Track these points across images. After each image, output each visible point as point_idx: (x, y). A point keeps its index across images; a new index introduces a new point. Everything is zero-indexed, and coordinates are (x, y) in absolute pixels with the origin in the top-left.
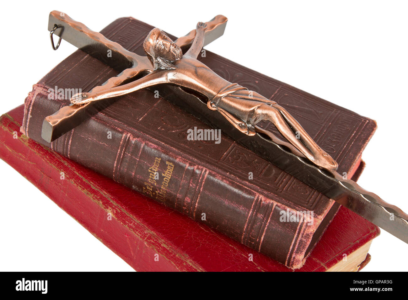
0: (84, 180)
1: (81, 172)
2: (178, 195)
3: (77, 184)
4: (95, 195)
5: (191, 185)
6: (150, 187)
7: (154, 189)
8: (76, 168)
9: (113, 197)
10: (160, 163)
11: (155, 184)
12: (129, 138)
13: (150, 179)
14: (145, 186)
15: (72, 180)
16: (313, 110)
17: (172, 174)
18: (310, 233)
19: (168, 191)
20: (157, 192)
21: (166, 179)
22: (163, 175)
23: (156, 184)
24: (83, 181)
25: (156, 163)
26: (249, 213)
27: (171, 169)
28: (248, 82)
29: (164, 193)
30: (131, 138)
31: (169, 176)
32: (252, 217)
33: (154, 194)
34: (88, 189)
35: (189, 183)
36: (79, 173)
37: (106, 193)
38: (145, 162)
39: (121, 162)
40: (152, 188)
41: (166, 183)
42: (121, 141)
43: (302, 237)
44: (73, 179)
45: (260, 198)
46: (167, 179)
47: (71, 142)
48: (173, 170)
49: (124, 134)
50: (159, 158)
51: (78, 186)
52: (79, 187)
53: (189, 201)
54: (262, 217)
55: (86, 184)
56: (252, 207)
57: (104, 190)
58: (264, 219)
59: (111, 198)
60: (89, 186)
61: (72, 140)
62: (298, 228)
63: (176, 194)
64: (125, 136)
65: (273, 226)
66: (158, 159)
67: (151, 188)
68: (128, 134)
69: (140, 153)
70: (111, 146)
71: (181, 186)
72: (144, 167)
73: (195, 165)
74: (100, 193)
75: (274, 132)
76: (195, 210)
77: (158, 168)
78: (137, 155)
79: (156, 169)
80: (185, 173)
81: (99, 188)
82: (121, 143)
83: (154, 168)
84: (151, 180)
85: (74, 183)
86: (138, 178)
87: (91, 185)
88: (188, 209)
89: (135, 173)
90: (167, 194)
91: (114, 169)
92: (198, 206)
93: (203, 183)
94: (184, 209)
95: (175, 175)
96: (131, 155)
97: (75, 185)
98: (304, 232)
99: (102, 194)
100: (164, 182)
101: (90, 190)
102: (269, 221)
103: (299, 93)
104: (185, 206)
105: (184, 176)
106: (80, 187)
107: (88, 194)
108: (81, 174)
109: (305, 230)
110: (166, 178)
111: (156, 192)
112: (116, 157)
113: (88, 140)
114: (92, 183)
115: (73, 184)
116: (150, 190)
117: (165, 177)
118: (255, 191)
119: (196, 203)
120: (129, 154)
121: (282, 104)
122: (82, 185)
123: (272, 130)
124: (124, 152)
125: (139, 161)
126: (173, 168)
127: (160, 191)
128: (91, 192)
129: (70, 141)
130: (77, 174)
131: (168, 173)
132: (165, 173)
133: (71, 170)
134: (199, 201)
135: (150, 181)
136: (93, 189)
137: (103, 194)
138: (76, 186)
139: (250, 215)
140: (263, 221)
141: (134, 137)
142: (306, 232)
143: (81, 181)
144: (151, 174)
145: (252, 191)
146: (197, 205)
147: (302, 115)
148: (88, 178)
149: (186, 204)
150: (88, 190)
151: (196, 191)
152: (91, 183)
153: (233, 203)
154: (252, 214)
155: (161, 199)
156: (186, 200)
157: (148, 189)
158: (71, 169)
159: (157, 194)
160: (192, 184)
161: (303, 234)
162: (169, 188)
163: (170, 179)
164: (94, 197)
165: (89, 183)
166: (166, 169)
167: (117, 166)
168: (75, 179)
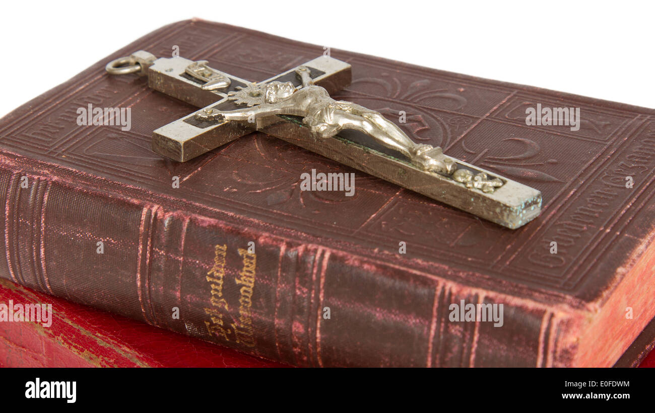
0: (83, 332)
1: (78, 318)
2: (276, 321)
3: (68, 343)
4: (106, 358)
5: (298, 292)
6: (217, 317)
7: (228, 321)
8: (66, 312)
9: (142, 356)
10: (227, 255)
11: (226, 307)
12: (156, 214)
13: (213, 298)
14: (208, 319)
15: (60, 338)
16: (587, 121)
17: (257, 275)
18: (570, 347)
19: (255, 317)
20: (234, 327)
21: (245, 291)
22: (238, 282)
23: (228, 307)
24: (81, 335)
25: (219, 259)
26: (429, 329)
27: (252, 263)
28: (441, 92)
29: (247, 324)
30: (160, 214)
31: (250, 282)
32: (439, 336)
33: (229, 332)
34: (91, 349)
35: (294, 287)
36: (73, 321)
37: (128, 350)
38: (196, 262)
39: (150, 274)
40: (223, 319)
41: (247, 300)
42: (140, 224)
43: (555, 359)
44: (62, 334)
45: (447, 288)
46: (247, 289)
47: (45, 252)
48: (257, 266)
49: (145, 208)
50: (223, 246)
51: (72, 347)
52: (74, 349)
53: (301, 330)
54: (460, 331)
55: (88, 338)
56: (435, 313)
57: (124, 344)
58: (464, 336)
59: (137, 357)
60: (94, 343)
61: (45, 247)
62: (542, 338)
63: (271, 320)
64: (147, 212)
65: (488, 347)
66: (220, 248)
67: (219, 318)
68: (152, 207)
69: (183, 243)
70: (123, 240)
71: (278, 299)
72: (197, 273)
73: (300, 245)
74: (115, 352)
75: (491, 166)
76: (319, 349)
77: (224, 268)
78: (177, 249)
79: (221, 273)
80: (281, 267)
81: (113, 343)
82: (142, 228)
83: (218, 271)
84: (216, 300)
85: (63, 343)
86: (190, 303)
87: (98, 339)
88: (305, 351)
89: (181, 292)
90: (253, 325)
91: (139, 293)
92: (322, 339)
93: (323, 280)
94: (297, 353)
95: (263, 277)
96: (167, 252)
97: (66, 346)
98: (556, 346)
99: (120, 352)
100: (243, 298)
101: (95, 350)
102: (476, 338)
103: (557, 98)
104: (295, 345)
105: (281, 275)
106: (75, 347)
107: (91, 358)
108: (79, 322)
109: (556, 342)
110: (244, 288)
111: (232, 325)
112: (136, 264)
113: (76, 238)
114: (99, 335)
115: (63, 345)
116: (220, 325)
117: (241, 286)
118: (434, 274)
119: (316, 333)
120: (161, 250)
121: (515, 119)
122: (79, 342)
123: (487, 165)
124: (151, 248)
125: (185, 263)
126: (254, 261)
127: (240, 322)
128: (97, 352)
129: (42, 250)
130: (70, 323)
131: (248, 274)
132: (241, 276)
133: (58, 319)
134: (321, 324)
135: (214, 301)
136: (101, 347)
137: (122, 353)
138: (68, 348)
139: (432, 333)
140: (464, 342)
141: (165, 212)
142: (559, 345)
143: (76, 336)
144: (213, 286)
145: (429, 276)
146: (318, 335)
147: (559, 132)
148: (93, 328)
149: (297, 340)
150: (91, 351)
151: (311, 303)
152: (97, 336)
153: (393, 313)
154: (438, 329)
155: (247, 342)
156: (294, 329)
157: (216, 324)
158: (57, 316)
159: (236, 331)
160: (300, 289)
161: (555, 352)
162: (254, 310)
163: (254, 289)
164: (104, 362)
165: (93, 337)
166: (240, 267)
167: (142, 286)
168: (65, 335)
